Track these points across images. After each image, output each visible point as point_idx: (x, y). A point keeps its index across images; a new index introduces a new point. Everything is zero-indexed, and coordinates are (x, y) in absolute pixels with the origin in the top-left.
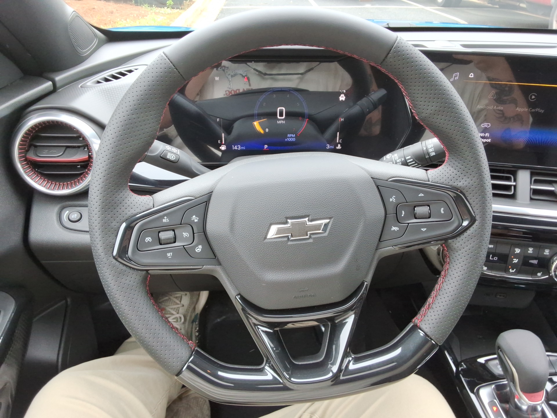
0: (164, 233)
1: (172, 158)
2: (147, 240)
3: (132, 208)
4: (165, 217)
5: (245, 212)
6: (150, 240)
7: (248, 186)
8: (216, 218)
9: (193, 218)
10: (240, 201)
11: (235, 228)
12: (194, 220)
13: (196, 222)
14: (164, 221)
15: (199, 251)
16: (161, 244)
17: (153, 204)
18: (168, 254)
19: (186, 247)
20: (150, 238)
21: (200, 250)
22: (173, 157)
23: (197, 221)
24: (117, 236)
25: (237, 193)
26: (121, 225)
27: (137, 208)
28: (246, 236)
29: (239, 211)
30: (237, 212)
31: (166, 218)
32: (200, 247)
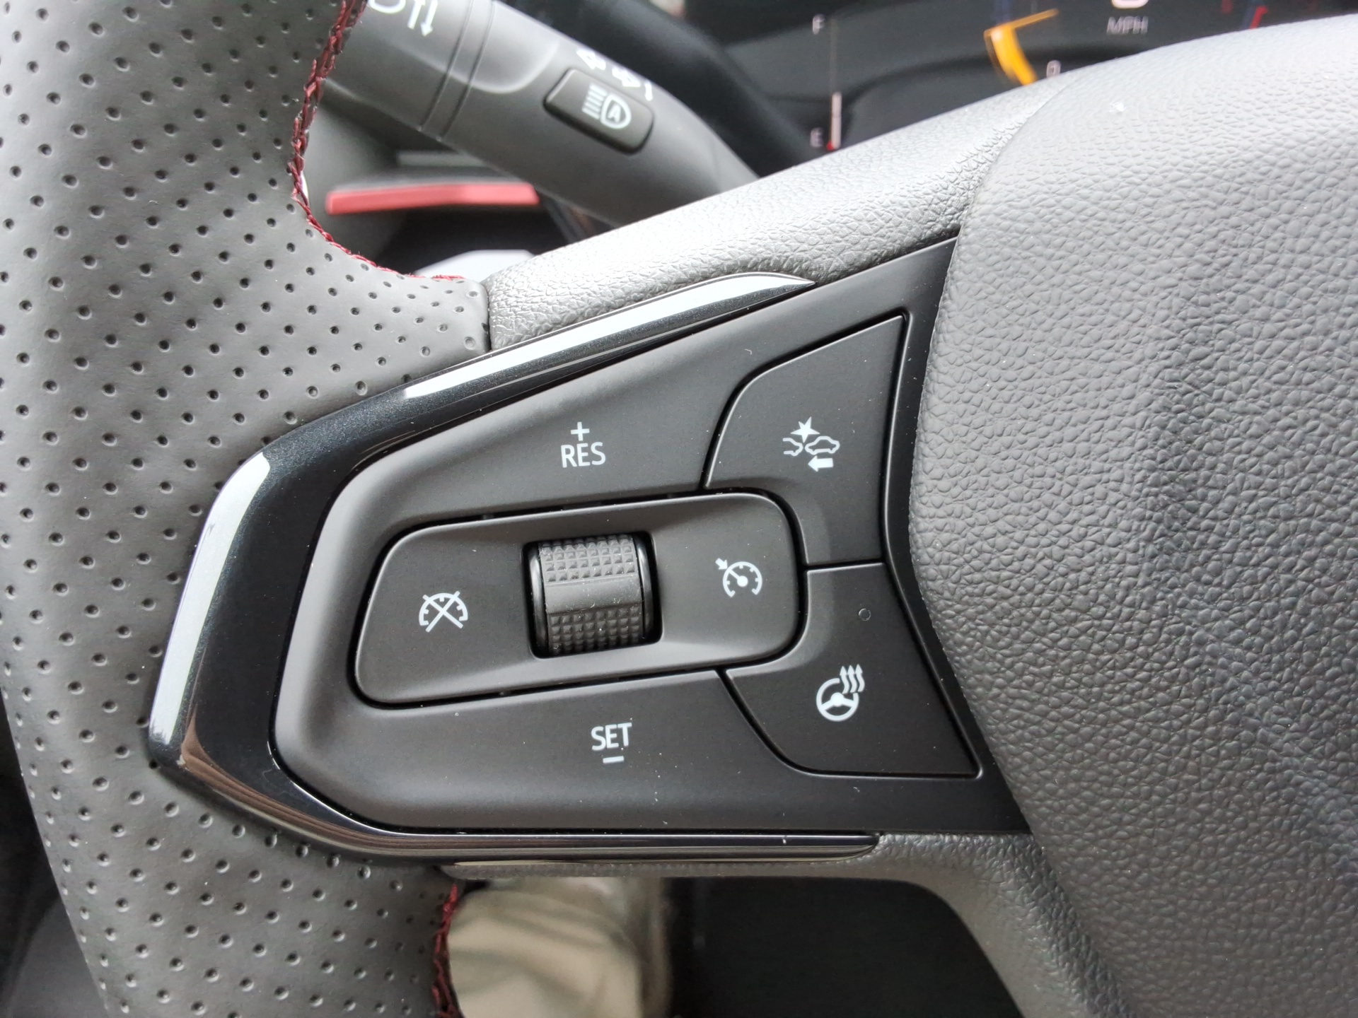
0: (568, 561)
1: (613, 120)
2: (432, 613)
3: (312, 350)
4: (580, 431)
5: (1307, 376)
6: (454, 611)
7: (1310, 149)
8: (1006, 439)
9: (798, 439)
10: (1250, 273)
11: (1209, 529)
12: (806, 457)
13: (823, 471)
14: (570, 456)
15: (843, 709)
16: (542, 650)
17: (487, 327)
18: (602, 734)
19: (742, 680)
20: (454, 598)
21: (854, 704)
22: (615, 113)
23: (828, 463)
24: (179, 573)
25: (1209, 213)
26: (219, 486)
27: (357, 346)
28: (1320, 602)
29: (1243, 366)
30: (1220, 376)
31: (588, 439)
32: (853, 676)
